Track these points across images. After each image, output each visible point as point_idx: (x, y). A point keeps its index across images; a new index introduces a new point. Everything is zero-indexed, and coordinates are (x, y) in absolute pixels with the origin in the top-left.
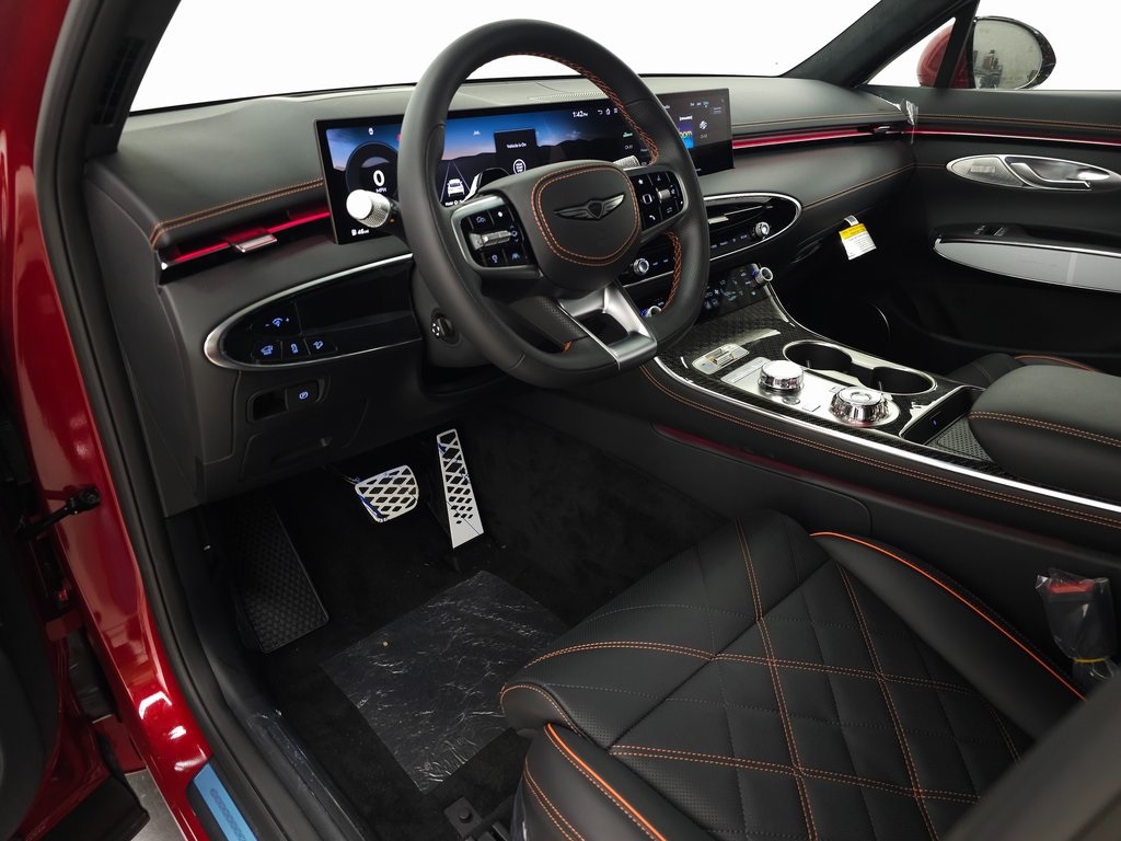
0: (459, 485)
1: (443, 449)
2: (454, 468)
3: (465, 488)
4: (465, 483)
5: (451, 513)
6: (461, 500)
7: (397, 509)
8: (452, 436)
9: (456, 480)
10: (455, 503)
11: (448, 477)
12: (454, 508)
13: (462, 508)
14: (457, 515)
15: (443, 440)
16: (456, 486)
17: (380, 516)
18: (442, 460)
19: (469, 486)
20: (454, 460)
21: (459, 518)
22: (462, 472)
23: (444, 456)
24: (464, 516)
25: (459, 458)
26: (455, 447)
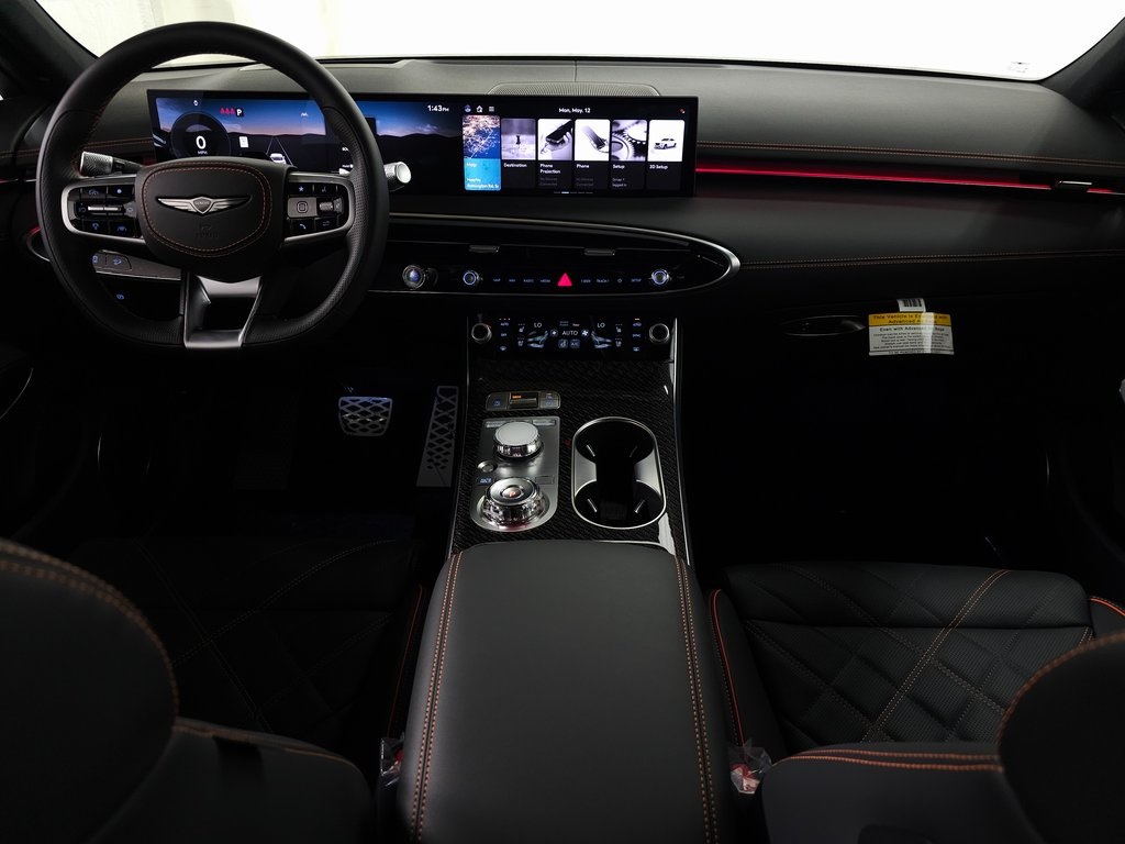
0: (443, 437)
1: (440, 400)
2: (443, 420)
3: (448, 441)
4: (450, 437)
5: (425, 456)
6: (439, 450)
7: (365, 430)
8: (453, 392)
9: (442, 431)
10: (432, 450)
11: (434, 426)
12: (431, 454)
13: (438, 457)
14: (430, 461)
15: (442, 392)
16: (439, 436)
17: (347, 428)
18: (435, 408)
19: (453, 442)
20: (446, 413)
21: (431, 464)
22: (451, 426)
23: (438, 406)
24: (437, 464)
25: (452, 414)
26: (452, 402)
